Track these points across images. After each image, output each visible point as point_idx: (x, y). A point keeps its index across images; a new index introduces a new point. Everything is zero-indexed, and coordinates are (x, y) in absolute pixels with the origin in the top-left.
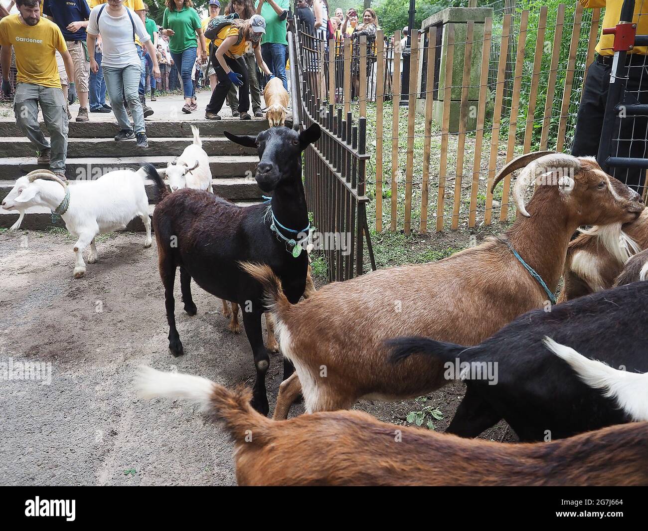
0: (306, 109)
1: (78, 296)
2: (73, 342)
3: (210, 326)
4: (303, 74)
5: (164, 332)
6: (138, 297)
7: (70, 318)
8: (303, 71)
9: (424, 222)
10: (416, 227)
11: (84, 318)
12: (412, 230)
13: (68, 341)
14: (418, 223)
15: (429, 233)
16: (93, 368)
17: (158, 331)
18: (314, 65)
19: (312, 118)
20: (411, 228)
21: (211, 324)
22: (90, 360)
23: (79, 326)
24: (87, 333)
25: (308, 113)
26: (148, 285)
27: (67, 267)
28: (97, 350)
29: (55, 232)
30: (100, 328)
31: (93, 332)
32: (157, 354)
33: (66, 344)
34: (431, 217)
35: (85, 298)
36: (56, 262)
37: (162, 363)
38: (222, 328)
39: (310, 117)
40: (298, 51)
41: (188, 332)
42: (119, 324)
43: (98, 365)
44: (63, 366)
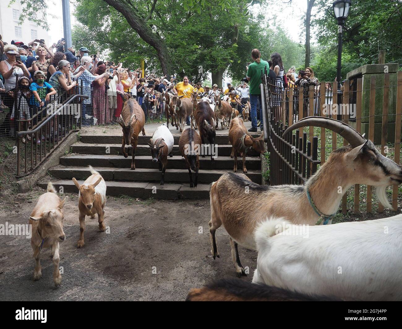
0: (273, 129)
1: (133, 238)
2: (129, 267)
3: (209, 266)
4: (270, 108)
5: (181, 267)
6: (167, 241)
7: (128, 251)
8: (270, 107)
9: (357, 205)
10: (350, 208)
11: (135, 252)
12: (348, 211)
13: (126, 266)
14: (352, 206)
15: (362, 213)
16: (139, 285)
17: (177, 265)
18: (275, 102)
19: (277, 135)
20: (347, 209)
21: (209, 264)
22: (138, 280)
23: (132, 257)
24: (136, 262)
25: (274, 132)
26: (172, 234)
27: (128, 219)
28: (142, 274)
29: (123, 198)
30: (144, 260)
31: (140, 262)
32: (176, 281)
33: (125, 268)
34: (362, 202)
35: (137, 239)
36: (122, 215)
37: (179, 287)
38: (217, 268)
39: (276, 134)
40: (267, 95)
41: (195, 268)
42: (155, 259)
43: (141, 284)
44: (122, 282)
